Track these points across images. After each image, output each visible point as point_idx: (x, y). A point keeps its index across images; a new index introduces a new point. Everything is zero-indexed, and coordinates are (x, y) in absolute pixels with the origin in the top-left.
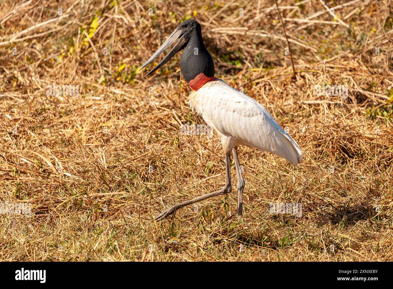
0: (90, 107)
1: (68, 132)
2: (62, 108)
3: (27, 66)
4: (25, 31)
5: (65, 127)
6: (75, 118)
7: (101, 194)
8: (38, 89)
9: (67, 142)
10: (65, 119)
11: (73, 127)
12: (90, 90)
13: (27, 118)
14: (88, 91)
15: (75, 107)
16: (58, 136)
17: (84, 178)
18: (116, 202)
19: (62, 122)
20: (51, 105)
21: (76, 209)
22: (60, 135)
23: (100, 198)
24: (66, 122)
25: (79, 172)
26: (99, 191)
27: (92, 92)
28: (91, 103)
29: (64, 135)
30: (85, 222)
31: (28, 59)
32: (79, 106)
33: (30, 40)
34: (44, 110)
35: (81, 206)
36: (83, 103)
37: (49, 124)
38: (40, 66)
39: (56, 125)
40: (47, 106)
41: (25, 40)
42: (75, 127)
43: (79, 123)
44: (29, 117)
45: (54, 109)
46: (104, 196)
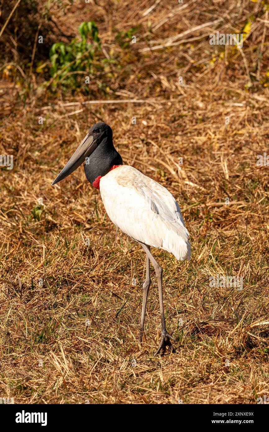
0: (227, 114)
1: (201, 139)
2: (200, 115)
3: (176, 71)
4: (181, 35)
5: (199, 134)
6: (210, 125)
7: (220, 203)
8: (181, 95)
9: (198, 150)
10: (201, 126)
11: (206, 134)
12: (233, 97)
13: (160, 125)
14: (230, 97)
15: (213, 114)
16: (189, 144)
17: (205, 187)
18: (235, 212)
19: (196, 129)
20: (189, 112)
21: (193, 219)
22: (192, 143)
23: (219, 207)
24: (201, 129)
25: (201, 181)
26: (218, 200)
27: (234, 98)
28: (229, 110)
29: (196, 142)
30: (197, 232)
31: (178, 64)
32: (217, 113)
33: (184, 44)
34: (181, 117)
35: (198, 216)
36: (221, 110)
37: (183, 131)
38: (189, 71)
39: (190, 133)
40: (185, 113)
41: (180, 45)
42: (208, 135)
43: (212, 130)
44: (162, 123)
45: (192, 115)
46: (222, 206)
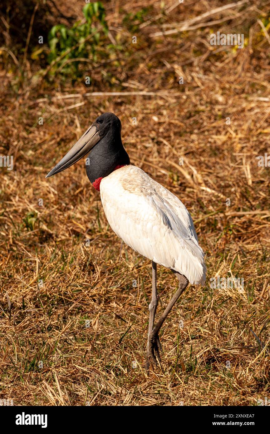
0: (251, 110)
1: (221, 139)
2: (219, 110)
3: (193, 59)
4: (199, 18)
5: (218, 132)
6: (231, 122)
7: (241, 213)
8: (198, 87)
9: (216, 151)
10: (220, 123)
11: (227, 133)
12: (257, 90)
13: (173, 121)
14: (255, 90)
15: (235, 110)
16: (206, 144)
17: (224, 194)
18: (258, 224)
19: (214, 127)
20: (207, 107)
21: (209, 230)
22: (210, 142)
23: (239, 217)
24: (220, 127)
25: (219, 186)
26: (239, 208)
27: (259, 92)
29: (215, 142)
30: (214, 245)
31: (195, 52)
32: (239, 108)
33: (202, 29)
34: (198, 112)
35: (215, 227)
36: (244, 105)
37: (199, 129)
38: (208, 59)
39: (208, 131)
40: (202, 108)
41: (197, 29)
42: (228, 134)
43: (234, 128)
44: (175, 120)
45: (211, 110)
46: (243, 216)
